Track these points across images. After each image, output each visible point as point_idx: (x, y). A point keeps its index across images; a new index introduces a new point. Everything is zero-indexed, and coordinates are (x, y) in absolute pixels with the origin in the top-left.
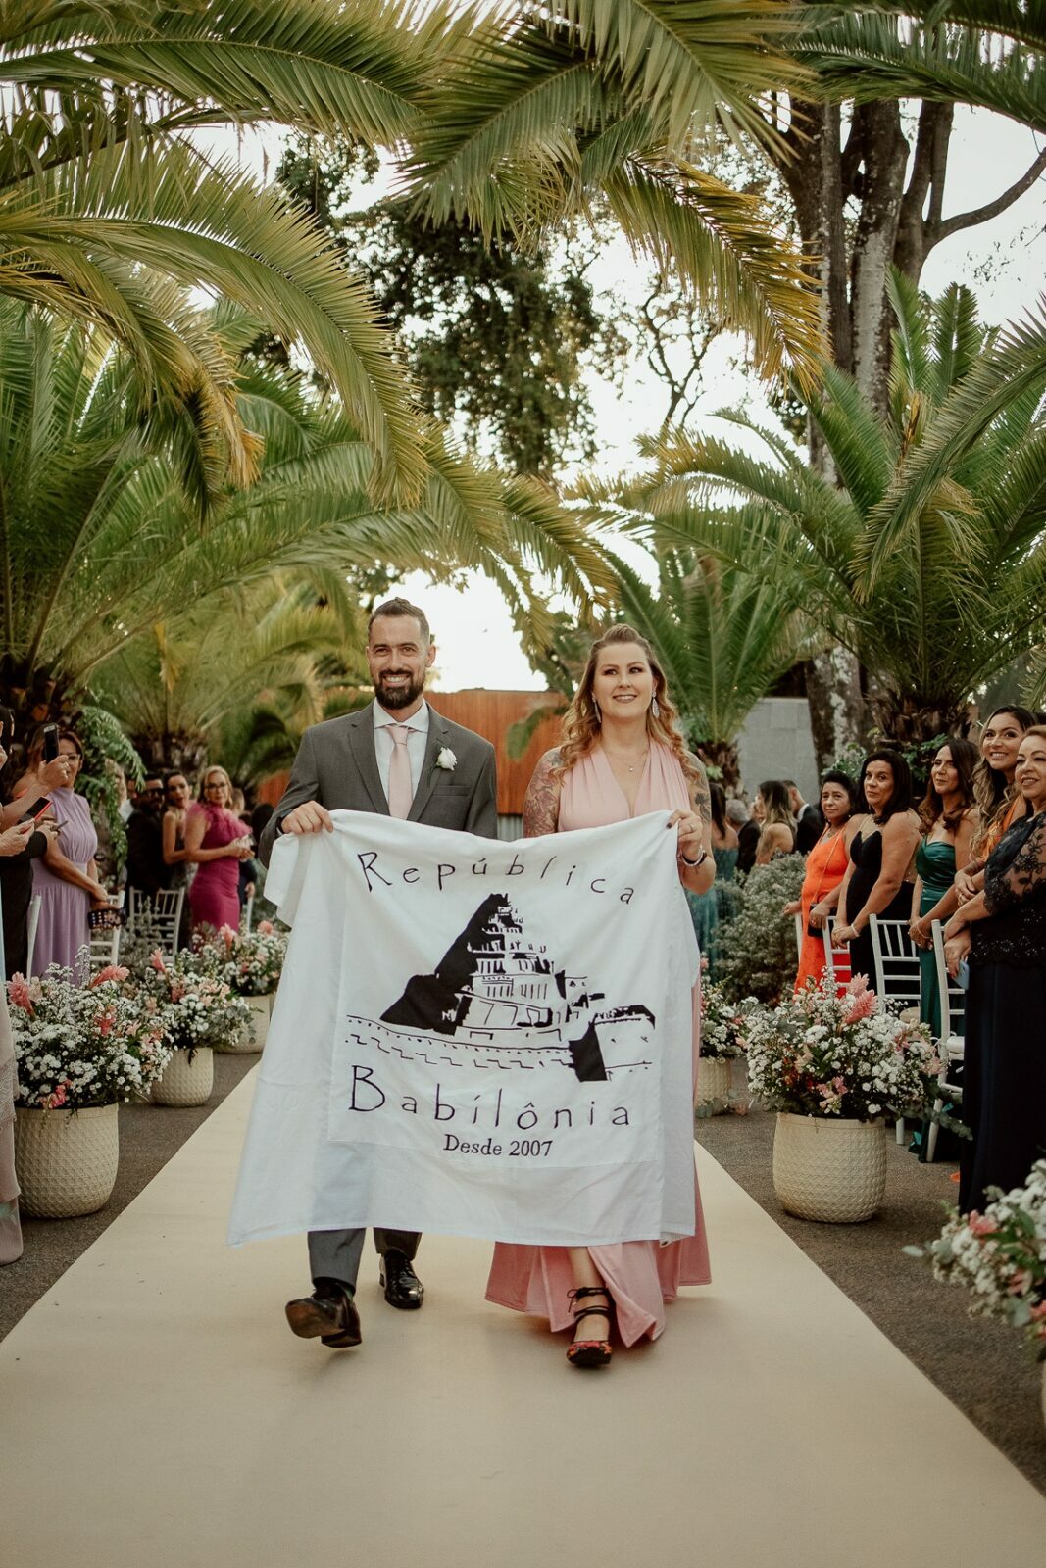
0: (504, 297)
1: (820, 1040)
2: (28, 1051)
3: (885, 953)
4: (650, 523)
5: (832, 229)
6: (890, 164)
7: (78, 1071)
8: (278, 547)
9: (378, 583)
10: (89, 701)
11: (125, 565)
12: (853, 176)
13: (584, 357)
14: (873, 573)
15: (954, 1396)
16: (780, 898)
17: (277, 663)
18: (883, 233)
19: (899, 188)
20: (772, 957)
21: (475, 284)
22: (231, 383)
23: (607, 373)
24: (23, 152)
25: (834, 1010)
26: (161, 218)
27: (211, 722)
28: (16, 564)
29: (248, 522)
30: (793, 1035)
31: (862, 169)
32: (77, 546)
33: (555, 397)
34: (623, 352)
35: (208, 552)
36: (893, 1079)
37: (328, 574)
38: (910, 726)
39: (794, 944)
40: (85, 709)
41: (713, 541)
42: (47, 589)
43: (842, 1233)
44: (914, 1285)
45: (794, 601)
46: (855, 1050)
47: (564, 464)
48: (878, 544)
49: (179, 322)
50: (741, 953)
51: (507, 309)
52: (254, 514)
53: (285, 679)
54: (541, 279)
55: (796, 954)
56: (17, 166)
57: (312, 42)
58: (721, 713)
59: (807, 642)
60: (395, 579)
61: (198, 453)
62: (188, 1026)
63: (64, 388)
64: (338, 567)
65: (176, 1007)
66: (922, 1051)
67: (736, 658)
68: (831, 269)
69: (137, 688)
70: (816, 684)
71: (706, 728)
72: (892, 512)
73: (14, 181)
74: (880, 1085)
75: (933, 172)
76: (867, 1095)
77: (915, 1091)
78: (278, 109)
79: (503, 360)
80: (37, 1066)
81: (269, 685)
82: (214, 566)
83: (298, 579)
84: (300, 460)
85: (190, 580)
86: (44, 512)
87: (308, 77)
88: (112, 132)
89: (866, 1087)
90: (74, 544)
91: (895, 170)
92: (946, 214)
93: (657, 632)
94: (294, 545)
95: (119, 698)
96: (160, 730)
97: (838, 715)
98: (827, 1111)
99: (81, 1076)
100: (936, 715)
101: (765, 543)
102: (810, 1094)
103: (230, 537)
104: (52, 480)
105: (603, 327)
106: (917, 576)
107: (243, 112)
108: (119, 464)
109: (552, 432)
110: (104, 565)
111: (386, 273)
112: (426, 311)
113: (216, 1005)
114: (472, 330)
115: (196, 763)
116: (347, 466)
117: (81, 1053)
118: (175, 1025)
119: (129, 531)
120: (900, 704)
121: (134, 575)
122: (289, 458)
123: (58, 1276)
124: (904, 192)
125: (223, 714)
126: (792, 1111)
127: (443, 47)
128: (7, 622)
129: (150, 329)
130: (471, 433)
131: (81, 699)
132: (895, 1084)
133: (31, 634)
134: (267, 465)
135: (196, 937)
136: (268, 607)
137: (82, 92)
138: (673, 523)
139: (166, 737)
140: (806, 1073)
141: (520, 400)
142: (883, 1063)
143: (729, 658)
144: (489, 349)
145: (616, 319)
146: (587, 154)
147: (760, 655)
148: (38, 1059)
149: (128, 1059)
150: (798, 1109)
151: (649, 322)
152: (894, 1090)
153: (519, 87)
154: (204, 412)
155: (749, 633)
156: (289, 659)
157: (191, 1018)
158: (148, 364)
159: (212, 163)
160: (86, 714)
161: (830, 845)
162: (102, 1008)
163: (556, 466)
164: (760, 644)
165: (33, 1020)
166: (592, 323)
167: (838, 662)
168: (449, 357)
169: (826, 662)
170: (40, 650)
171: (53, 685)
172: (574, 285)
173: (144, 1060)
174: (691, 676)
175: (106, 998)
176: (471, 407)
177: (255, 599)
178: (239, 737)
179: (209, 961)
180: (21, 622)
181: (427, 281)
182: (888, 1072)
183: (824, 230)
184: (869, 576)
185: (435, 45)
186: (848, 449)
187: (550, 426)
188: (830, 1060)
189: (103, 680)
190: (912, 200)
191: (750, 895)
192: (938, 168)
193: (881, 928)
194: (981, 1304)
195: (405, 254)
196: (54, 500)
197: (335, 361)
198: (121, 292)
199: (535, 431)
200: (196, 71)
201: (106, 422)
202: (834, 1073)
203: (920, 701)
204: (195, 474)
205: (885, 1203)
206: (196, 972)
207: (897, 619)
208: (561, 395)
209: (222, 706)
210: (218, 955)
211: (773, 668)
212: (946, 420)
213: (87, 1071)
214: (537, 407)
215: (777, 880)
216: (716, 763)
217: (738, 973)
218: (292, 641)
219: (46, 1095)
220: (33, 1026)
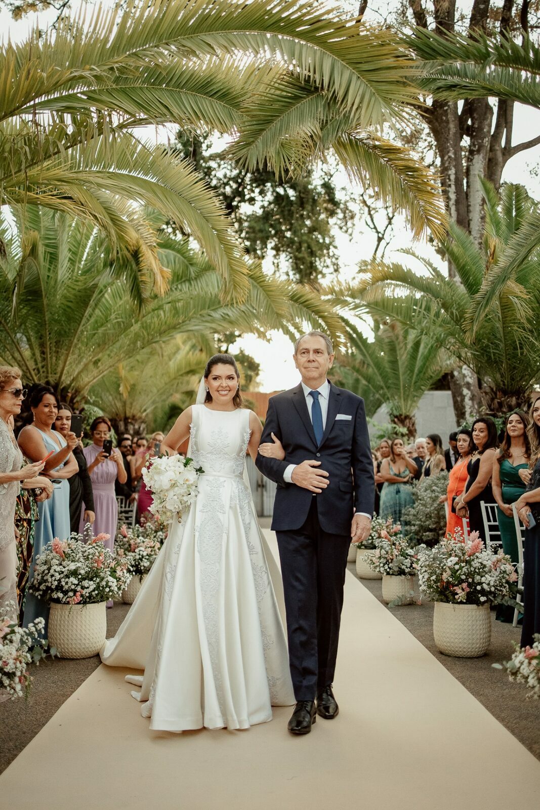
0: (291, 193)
1: (455, 565)
2: (62, 575)
3: (489, 520)
4: (365, 305)
5: (455, 154)
6: (484, 120)
7: (86, 585)
8: (179, 324)
9: (230, 339)
10: (87, 402)
11: (104, 334)
12: (465, 126)
13: (332, 221)
14: (475, 328)
15: (522, 740)
16: (437, 494)
17: (180, 381)
18: (482, 155)
19: (489, 131)
20: (434, 524)
21: (276, 186)
22: (155, 244)
23: (345, 228)
24: (54, 142)
25: (462, 549)
26: (119, 169)
27: (148, 411)
28: (51, 336)
29: (164, 312)
30: (441, 562)
31: (469, 122)
32: (81, 326)
33: (318, 242)
34: (352, 217)
35: (145, 327)
36: (492, 583)
37: (203, 336)
38: (501, 405)
39: (444, 517)
40: (86, 407)
41: (397, 314)
42: (65, 348)
43: (469, 663)
44: (505, 687)
45: (440, 343)
46: (472, 569)
47: (324, 276)
48: (477, 314)
49: (129, 216)
50: (418, 523)
51: (293, 198)
52: (167, 307)
53: (185, 388)
54: (309, 183)
55: (446, 523)
56: (51, 149)
57: (190, 85)
58: (406, 400)
59: (448, 362)
60: (239, 336)
61: (138, 279)
62: (139, 564)
63: (74, 249)
64: (209, 332)
65: (133, 554)
66: (507, 569)
67: (412, 371)
68: (456, 174)
69: (111, 395)
70: (455, 384)
71: (398, 408)
72: (484, 298)
73: (50, 156)
74: (485, 586)
75: (506, 123)
76: (479, 592)
77: (504, 590)
78: (174, 117)
79: (291, 224)
80: (67, 583)
81: (177, 391)
82: (148, 334)
83: (189, 338)
84: (189, 281)
85: (136, 341)
86: (65, 310)
87: (189, 101)
88: (96, 132)
89: (479, 588)
90: (79, 325)
91: (487, 122)
92: (514, 144)
93: (372, 360)
94: (188, 322)
95: (102, 400)
96: (123, 416)
97: (467, 400)
98: (459, 600)
99: (88, 588)
100: (514, 399)
101: (424, 314)
102: (451, 592)
103: (156, 319)
104: (68, 294)
105: (342, 206)
106: (501, 329)
107: (158, 119)
108: (101, 286)
109: (317, 259)
110: (94, 334)
111: (231, 182)
112: (252, 200)
113: (153, 553)
114: (275, 209)
115: (141, 432)
116: (212, 283)
117: (88, 576)
118: (133, 563)
119: (106, 318)
120: (496, 394)
121: (109, 340)
122: (183, 279)
123: (78, 686)
124: (492, 133)
125: (154, 407)
126: (442, 601)
127: (253, 83)
128: (47, 365)
129: (115, 220)
130: (276, 261)
131: (83, 402)
132: (494, 586)
133: (59, 369)
134: (173, 283)
135: (142, 519)
136: (175, 353)
137: (82, 113)
138: (377, 306)
139: (126, 419)
140: (448, 582)
141: (300, 243)
142: (486, 576)
143: (409, 372)
144: (284, 219)
145: (348, 201)
146: (325, 131)
147: (424, 370)
148: (67, 580)
149: (111, 579)
150: (445, 600)
151: (364, 202)
152: (493, 589)
153: (289, 105)
154: (141, 259)
155: (418, 358)
156: (186, 378)
157: (141, 559)
158: (114, 238)
159: (142, 143)
160: (86, 408)
161: (460, 466)
162: (97, 554)
163: (320, 276)
164: (424, 364)
165: (64, 560)
166: (336, 204)
167: (464, 372)
168: (264, 224)
169: (460, 372)
170: (63, 378)
171: (70, 395)
172: (326, 186)
173: (118, 579)
174: (390, 381)
175: (99, 549)
176: (276, 249)
177: (168, 349)
178: (162, 418)
179: (149, 531)
180: (53, 364)
181: (252, 186)
182: (489, 581)
183: (451, 154)
184: (473, 330)
185: (249, 82)
186: (464, 266)
187: (316, 256)
188: (460, 574)
189: (94, 391)
190: (496, 137)
191: (422, 493)
192: (509, 121)
193: (486, 508)
194: (532, 692)
195: (241, 172)
196: (69, 304)
197: (203, 235)
198: (101, 203)
199: (308, 259)
200: (136, 101)
201: (94, 265)
202: (462, 581)
203: (505, 392)
204: (136, 289)
205: (491, 648)
206: (143, 536)
207: (492, 351)
208: (321, 241)
209: (154, 402)
210: (154, 528)
211: (431, 377)
212: (510, 252)
213: (92, 585)
214: (309, 247)
215: (436, 485)
216: (404, 425)
217: (417, 533)
218: (188, 369)
219: (71, 597)
220: (64, 563)
